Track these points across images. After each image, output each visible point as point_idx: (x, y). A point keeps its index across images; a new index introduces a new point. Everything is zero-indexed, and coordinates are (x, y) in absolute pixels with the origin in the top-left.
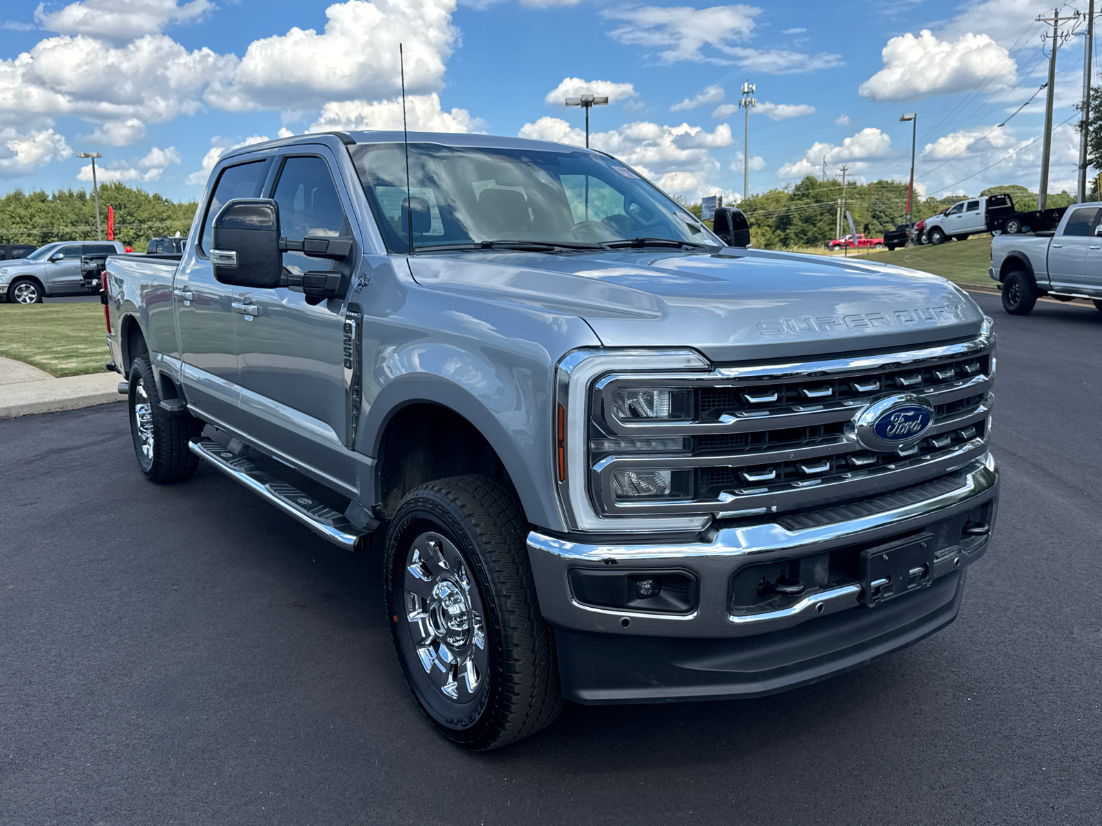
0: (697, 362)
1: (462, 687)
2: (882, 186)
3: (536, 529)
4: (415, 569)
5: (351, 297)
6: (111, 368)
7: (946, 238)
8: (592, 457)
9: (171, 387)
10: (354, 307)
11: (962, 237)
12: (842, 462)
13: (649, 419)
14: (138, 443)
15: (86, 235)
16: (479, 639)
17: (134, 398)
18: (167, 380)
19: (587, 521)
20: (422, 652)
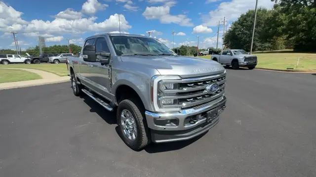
0: (179, 78)
1: (132, 137)
2: (193, 47)
3: (147, 110)
4: (123, 116)
5: (109, 64)
6: (68, 75)
7: (203, 55)
8: (158, 97)
9: (79, 80)
10: (110, 66)
11: (205, 55)
12: (204, 96)
13: (169, 89)
14: (73, 89)
15: (67, 53)
16: (135, 129)
17: (72, 81)
18: (77, 78)
19: (157, 109)
20: (124, 131)
